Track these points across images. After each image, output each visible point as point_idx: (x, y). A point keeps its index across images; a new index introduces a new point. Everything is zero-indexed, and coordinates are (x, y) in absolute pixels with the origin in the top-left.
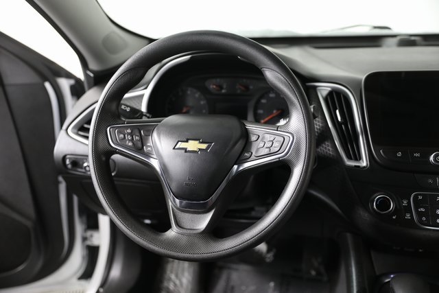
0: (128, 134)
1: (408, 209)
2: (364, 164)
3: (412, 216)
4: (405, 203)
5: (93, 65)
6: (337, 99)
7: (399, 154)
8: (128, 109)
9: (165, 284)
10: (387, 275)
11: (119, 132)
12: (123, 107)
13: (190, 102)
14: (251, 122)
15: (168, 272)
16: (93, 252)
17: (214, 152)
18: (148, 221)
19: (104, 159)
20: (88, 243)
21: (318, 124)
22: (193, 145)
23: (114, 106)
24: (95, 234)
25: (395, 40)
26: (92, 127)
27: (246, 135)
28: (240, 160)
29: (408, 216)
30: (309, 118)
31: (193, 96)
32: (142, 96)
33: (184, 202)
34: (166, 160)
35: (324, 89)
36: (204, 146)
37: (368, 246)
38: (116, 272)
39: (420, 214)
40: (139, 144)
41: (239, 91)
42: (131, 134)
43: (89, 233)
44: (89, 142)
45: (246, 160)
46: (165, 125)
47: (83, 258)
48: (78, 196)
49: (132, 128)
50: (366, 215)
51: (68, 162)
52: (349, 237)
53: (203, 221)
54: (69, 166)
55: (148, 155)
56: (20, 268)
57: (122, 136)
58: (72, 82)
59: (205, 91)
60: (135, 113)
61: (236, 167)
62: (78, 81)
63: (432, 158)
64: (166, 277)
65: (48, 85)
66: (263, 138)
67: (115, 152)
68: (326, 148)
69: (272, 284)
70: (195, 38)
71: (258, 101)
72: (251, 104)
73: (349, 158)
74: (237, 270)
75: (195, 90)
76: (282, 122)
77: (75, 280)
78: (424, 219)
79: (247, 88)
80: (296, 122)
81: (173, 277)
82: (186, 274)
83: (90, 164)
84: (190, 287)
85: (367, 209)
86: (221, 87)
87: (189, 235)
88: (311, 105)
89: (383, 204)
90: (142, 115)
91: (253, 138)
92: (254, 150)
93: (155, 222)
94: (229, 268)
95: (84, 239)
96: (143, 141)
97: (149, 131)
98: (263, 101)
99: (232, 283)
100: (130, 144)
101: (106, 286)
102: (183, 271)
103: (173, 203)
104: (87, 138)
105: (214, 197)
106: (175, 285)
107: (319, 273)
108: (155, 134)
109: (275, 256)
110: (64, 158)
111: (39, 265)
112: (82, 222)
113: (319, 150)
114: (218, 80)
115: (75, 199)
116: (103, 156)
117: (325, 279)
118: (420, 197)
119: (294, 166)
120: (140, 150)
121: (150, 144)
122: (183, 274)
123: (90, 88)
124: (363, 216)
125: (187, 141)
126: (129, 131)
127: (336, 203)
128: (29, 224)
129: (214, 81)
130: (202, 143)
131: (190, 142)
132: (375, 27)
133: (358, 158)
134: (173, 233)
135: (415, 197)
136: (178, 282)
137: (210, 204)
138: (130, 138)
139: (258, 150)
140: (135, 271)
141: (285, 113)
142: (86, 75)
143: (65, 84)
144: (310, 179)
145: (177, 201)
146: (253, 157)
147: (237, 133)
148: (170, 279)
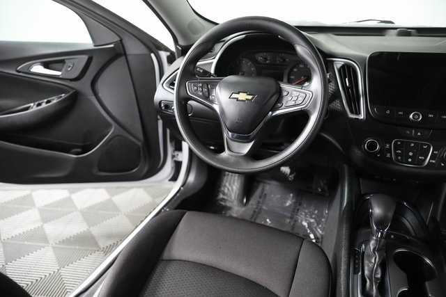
0: (200, 87)
1: (389, 151)
2: (362, 117)
3: (391, 155)
4: (388, 146)
5: (181, 42)
6: (347, 71)
7: (388, 112)
8: (201, 71)
9: (222, 189)
10: (368, 194)
11: (194, 86)
12: (198, 69)
13: (245, 68)
14: (285, 83)
15: (225, 182)
16: (178, 165)
17: (256, 102)
18: (212, 148)
19: (183, 103)
20: (175, 159)
21: (331, 87)
22: (243, 96)
23: (191, 68)
24: (180, 154)
25: (395, 31)
26: (176, 83)
27: (280, 91)
28: (274, 109)
29: (388, 155)
30: (325, 83)
31: (246, 64)
32: (212, 63)
33: (236, 135)
34: (224, 106)
35: (339, 63)
36: (250, 97)
37: (359, 173)
38: (191, 178)
39: (397, 155)
40: (207, 94)
41: (278, 62)
42: (202, 87)
43: (176, 153)
44: (175, 92)
45: (278, 109)
46: (224, 82)
47: (172, 168)
48: (170, 129)
49: (203, 83)
50: (359, 152)
51: (162, 105)
52: (346, 167)
53: (246, 148)
54: (163, 108)
55: (212, 102)
56: (134, 170)
57: (196, 88)
58: (168, 54)
59: (255, 61)
60: (206, 73)
61: (270, 113)
62: (172, 53)
63: (411, 116)
64: (223, 184)
65: (153, 55)
66: (292, 94)
67: (191, 99)
68: (336, 105)
69: (291, 195)
70: (249, 22)
71: (291, 70)
72: (287, 72)
73: (352, 112)
74: (269, 184)
75: (247, 61)
76: (306, 84)
77: (167, 181)
78: (399, 158)
79: (284, 60)
80: (316, 84)
81: (227, 184)
82: (236, 184)
83: (175, 107)
84: (237, 192)
85: (360, 148)
86: (266, 59)
87: (236, 157)
88: (327, 73)
89: (372, 146)
90: (210, 75)
91: (285, 94)
92: (284, 102)
93: (217, 148)
94: (265, 183)
95: (173, 156)
96: (209, 93)
97: (214, 86)
98: (295, 70)
99: (265, 192)
100: (201, 94)
101: (185, 186)
102: (234, 181)
103: (227, 134)
104: (173, 89)
105: (255, 132)
106: (228, 189)
107: (323, 190)
108: (217, 88)
109: (295, 177)
110: (160, 102)
111: (146, 170)
112: (172, 146)
113: (331, 106)
114: (265, 54)
115: (168, 131)
116: (183, 101)
117: (328, 194)
118: (399, 143)
119: (311, 114)
120: (207, 98)
121: (214, 94)
122: (234, 183)
123: (179, 57)
124: (357, 153)
125: (239, 93)
126: (200, 85)
127: (338, 143)
128: (139, 144)
129: (262, 54)
130: (249, 95)
131: (241, 94)
132: (382, 22)
133: (358, 113)
134: (226, 154)
135: (396, 142)
136: (230, 188)
137: (252, 137)
138: (201, 89)
139: (287, 102)
140: (203, 179)
141: (309, 79)
142: (177, 48)
143: (164, 55)
144: (322, 126)
145: (230, 133)
146: (283, 107)
147: (274, 89)
148: (225, 186)
